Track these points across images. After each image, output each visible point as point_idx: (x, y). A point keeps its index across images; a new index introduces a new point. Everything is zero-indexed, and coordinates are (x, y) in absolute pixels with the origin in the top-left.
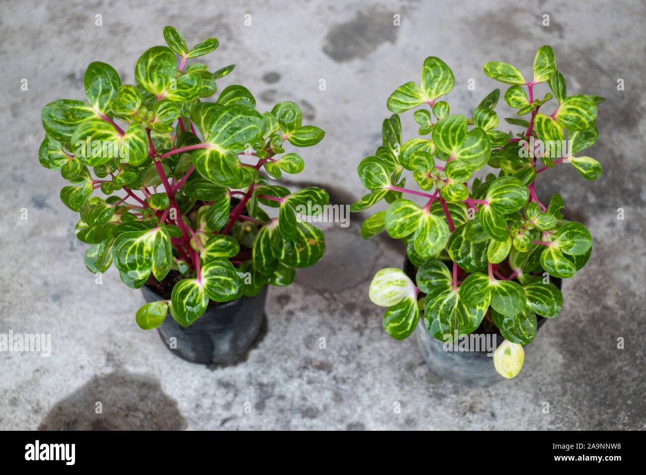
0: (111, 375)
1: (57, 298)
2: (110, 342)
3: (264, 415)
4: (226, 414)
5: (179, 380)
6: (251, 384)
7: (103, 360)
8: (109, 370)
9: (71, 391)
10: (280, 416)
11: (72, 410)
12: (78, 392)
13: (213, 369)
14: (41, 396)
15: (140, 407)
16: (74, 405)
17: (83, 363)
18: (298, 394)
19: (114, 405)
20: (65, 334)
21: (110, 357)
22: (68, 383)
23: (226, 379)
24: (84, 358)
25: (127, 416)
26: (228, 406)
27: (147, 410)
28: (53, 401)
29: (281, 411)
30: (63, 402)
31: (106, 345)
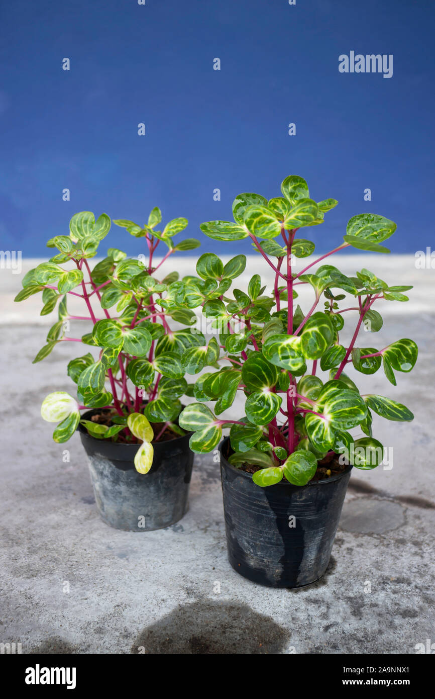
0: (196, 604)
1: (122, 556)
2: (185, 581)
3: (364, 619)
4: (325, 623)
5: (266, 602)
6: (339, 598)
7: (183, 595)
8: (192, 600)
9: (158, 618)
10: (381, 619)
11: (164, 632)
12: (166, 618)
13: (296, 592)
14: (127, 624)
15: (236, 625)
16: (165, 629)
17: (164, 597)
18: (388, 602)
19: (207, 625)
20: (139, 578)
21: (189, 592)
22: (153, 613)
23: (313, 597)
24: (163, 593)
25: (224, 632)
26: (325, 616)
27: (243, 627)
28: (142, 627)
29: (380, 615)
30: (152, 627)
31: (182, 583)
